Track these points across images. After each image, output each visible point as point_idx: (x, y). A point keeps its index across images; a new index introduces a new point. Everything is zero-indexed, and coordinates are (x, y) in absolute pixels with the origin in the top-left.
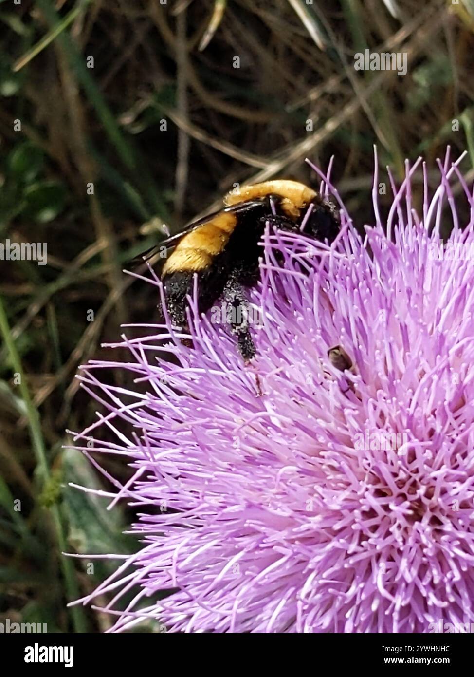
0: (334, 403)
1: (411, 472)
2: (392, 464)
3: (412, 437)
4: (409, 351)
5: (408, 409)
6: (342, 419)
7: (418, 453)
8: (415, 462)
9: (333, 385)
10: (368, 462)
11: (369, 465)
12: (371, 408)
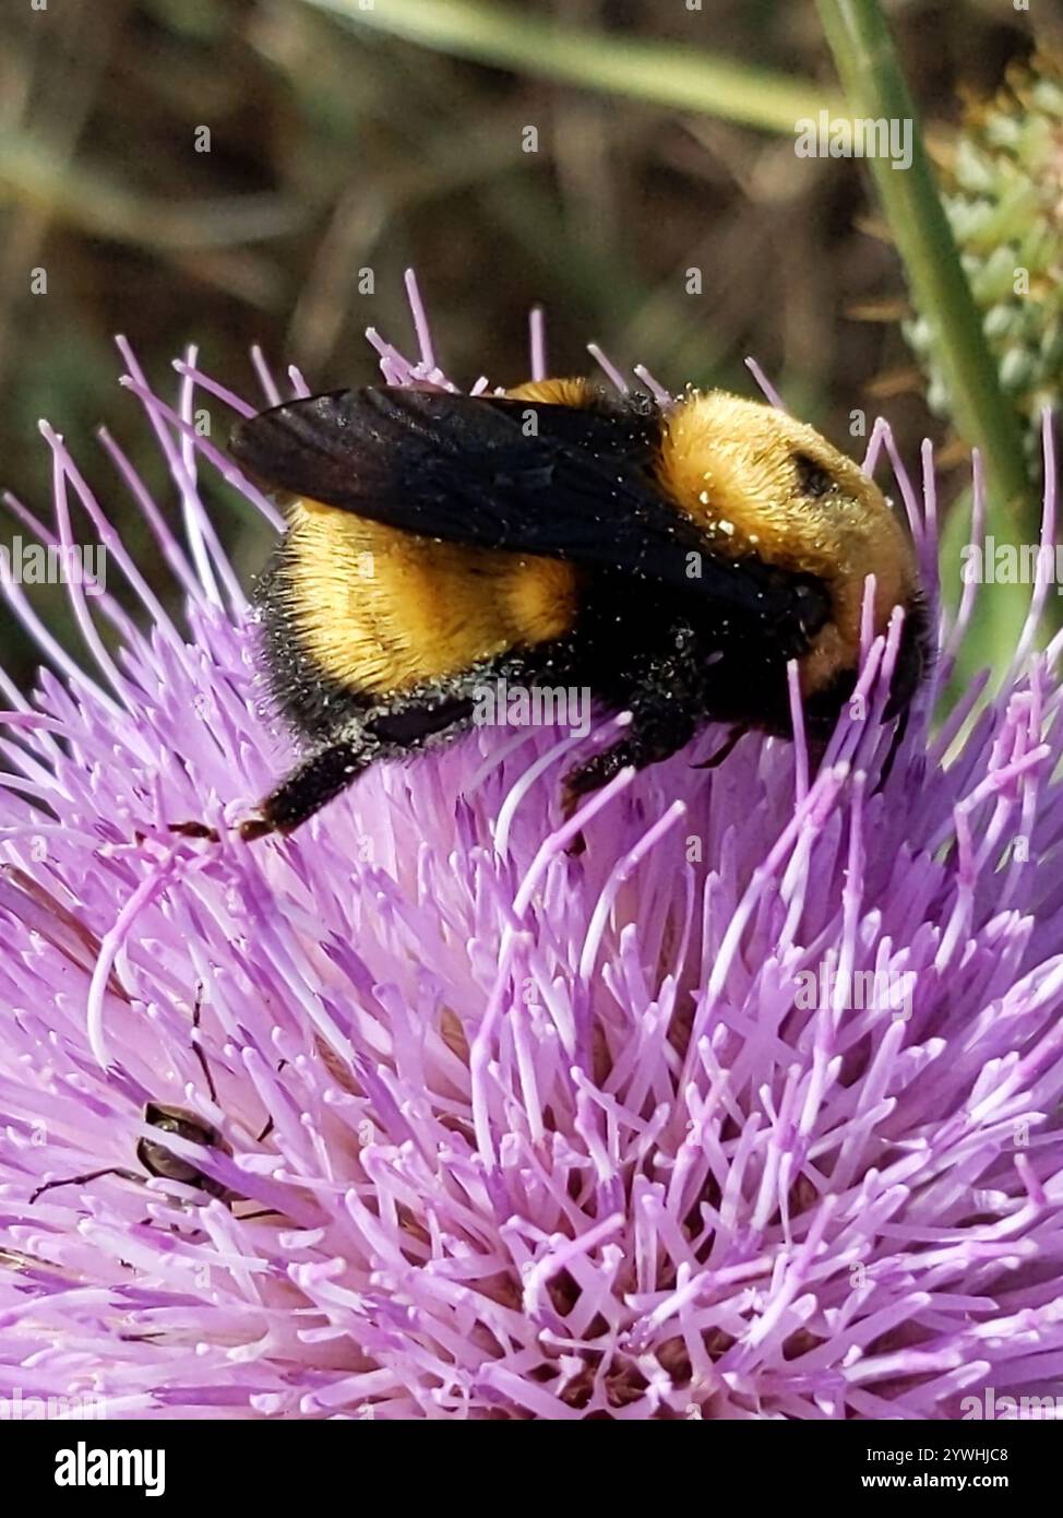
0: (245, 1266)
1: (586, 1338)
2: (517, 1346)
3: (536, 1234)
4: (375, 983)
5: (475, 1157)
6: (293, 1298)
7: (581, 1273)
8: (580, 1301)
9: (214, 1217)
10: (448, 1386)
11: (456, 1393)
12: (361, 1216)
